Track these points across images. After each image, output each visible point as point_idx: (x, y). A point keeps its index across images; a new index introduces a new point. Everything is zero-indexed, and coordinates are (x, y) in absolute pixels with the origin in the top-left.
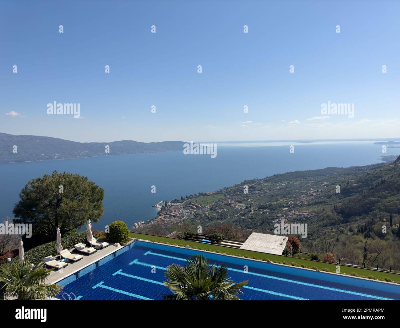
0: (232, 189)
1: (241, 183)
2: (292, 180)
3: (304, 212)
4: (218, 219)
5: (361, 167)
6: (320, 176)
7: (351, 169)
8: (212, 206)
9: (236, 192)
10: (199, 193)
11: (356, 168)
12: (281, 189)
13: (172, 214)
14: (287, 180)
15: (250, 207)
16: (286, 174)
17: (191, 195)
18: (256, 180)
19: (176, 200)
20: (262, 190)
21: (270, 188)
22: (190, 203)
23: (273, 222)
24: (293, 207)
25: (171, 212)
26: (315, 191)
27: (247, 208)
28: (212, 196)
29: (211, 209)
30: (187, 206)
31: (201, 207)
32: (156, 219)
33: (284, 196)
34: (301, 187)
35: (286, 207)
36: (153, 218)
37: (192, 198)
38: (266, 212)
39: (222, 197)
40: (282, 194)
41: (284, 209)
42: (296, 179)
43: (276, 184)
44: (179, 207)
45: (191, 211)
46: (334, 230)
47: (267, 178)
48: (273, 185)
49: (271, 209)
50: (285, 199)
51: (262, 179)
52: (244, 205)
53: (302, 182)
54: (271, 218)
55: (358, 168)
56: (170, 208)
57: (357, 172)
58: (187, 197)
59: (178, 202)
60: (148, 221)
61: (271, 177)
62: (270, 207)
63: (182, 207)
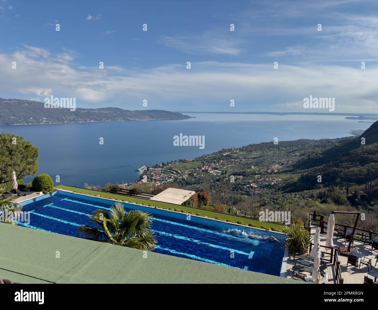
0: (210, 156)
1: (219, 152)
2: (266, 150)
3: (274, 179)
4: (195, 183)
5: (330, 140)
6: (293, 146)
7: (321, 141)
8: (190, 171)
9: (214, 159)
10: (179, 160)
11: (326, 140)
12: (256, 158)
13: (154, 178)
14: (262, 150)
15: (226, 173)
16: (261, 144)
17: (171, 161)
18: (233, 149)
19: (157, 165)
20: (238, 158)
21: (245, 157)
22: (170, 169)
23: (245, 187)
24: (265, 174)
25: (152, 176)
26: (286, 160)
27: (222, 174)
28: (191, 163)
29: (189, 174)
30: (168, 171)
31: (180, 172)
32: (138, 182)
33: (256, 165)
34: (274, 156)
35: (258, 174)
36: (135, 181)
37: (173, 164)
38: (239, 178)
39: (200, 164)
40: (255, 163)
41: (256, 176)
42: (269, 149)
43: (251, 153)
44: (160, 172)
45: (171, 175)
46: (297, 196)
47: (243, 147)
48: (249, 154)
49: (244, 176)
50: (258, 167)
51: (239, 149)
52: (220, 172)
53: (275, 152)
54: (243, 183)
55: (328, 141)
56: (151, 172)
57: (327, 144)
58: (168, 163)
59: (159, 167)
60: (131, 183)
61: (247, 146)
62: (244, 174)
63: (163, 172)
